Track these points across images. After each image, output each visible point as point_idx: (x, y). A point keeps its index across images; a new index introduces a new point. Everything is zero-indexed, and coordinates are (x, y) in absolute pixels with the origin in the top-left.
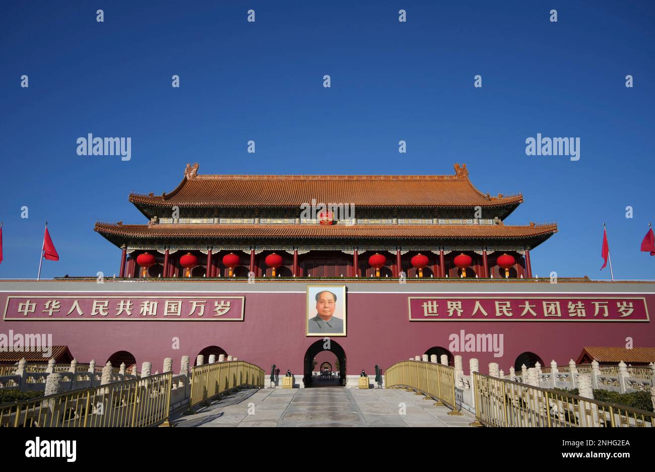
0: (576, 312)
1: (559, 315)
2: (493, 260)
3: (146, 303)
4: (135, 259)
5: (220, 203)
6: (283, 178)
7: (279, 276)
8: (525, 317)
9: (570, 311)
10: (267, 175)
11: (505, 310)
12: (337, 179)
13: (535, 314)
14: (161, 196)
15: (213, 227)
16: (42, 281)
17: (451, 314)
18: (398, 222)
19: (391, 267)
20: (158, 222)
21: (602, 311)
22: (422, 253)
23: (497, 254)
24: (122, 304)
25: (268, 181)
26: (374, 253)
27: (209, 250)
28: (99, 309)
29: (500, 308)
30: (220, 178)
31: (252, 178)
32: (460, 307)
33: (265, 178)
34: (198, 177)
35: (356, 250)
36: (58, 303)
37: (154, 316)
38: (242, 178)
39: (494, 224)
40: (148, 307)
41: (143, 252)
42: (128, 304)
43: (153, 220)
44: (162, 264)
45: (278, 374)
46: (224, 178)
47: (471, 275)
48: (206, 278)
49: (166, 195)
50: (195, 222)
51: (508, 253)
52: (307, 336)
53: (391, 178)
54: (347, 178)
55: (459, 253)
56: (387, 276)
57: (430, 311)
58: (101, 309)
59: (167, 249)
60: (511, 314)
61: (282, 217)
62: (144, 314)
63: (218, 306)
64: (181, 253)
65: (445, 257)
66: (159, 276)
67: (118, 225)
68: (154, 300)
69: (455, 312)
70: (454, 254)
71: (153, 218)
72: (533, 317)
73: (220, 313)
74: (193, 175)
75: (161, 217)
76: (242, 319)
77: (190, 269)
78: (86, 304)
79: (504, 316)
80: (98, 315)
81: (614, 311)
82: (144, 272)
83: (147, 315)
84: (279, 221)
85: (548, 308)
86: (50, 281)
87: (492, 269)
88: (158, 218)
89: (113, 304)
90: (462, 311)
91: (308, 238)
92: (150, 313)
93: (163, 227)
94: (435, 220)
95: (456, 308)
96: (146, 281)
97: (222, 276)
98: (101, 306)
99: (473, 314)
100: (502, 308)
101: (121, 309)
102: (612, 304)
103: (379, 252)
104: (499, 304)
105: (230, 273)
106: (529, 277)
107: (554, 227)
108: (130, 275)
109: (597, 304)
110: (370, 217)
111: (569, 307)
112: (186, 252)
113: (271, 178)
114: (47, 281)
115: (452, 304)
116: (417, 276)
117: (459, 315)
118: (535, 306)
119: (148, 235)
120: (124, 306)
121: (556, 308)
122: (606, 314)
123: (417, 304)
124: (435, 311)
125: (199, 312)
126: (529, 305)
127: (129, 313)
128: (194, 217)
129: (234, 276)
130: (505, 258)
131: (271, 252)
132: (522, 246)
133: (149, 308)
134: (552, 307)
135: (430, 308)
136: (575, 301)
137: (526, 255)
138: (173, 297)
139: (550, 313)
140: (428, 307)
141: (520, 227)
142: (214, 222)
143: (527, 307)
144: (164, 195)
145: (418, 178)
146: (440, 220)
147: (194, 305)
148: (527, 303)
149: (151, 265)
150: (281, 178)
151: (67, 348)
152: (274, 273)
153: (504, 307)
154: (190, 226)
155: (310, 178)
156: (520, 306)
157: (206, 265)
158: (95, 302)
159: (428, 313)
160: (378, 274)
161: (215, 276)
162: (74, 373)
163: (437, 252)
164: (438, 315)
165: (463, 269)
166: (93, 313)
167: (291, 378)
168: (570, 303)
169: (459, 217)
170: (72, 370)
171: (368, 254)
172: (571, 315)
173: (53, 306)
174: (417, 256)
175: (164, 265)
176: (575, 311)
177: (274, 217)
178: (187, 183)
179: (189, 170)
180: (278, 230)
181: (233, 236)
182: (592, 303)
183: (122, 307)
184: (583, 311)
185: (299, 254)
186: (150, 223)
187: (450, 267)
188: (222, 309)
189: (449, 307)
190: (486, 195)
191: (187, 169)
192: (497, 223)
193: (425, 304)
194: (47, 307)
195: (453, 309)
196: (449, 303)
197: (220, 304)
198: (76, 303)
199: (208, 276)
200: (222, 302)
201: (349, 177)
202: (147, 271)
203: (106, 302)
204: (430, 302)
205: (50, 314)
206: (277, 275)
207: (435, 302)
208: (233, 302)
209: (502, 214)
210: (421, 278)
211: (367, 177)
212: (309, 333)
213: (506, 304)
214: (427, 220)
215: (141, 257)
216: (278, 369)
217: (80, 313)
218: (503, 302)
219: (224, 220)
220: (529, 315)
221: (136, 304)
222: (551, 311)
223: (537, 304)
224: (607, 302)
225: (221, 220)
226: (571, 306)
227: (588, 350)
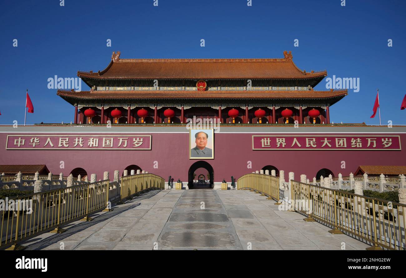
0: (356, 145)
1: (345, 146)
2: (306, 112)
3: (91, 139)
4: (83, 112)
5: (135, 77)
6: (174, 61)
7: (173, 122)
8: (324, 147)
9: (352, 144)
10: (164, 59)
11: (312, 143)
12: (209, 61)
13: (330, 146)
14: (98, 72)
15: (131, 92)
16: (27, 126)
17: (278, 146)
18: (246, 89)
19: (242, 117)
20: (96, 89)
21: (372, 144)
22: (261, 108)
23: (309, 109)
24: (77, 140)
25: (165, 63)
26: (231, 108)
27: (129, 106)
28: (63, 143)
29: (309, 142)
30: (134, 61)
31: (154, 61)
32: (284, 142)
33: (163, 61)
34: (120, 61)
35: (220, 107)
36: (38, 139)
37: (97, 147)
38: (148, 61)
39: (308, 90)
40: (93, 141)
41: (88, 108)
42: (81, 140)
43: (93, 88)
44: (100, 116)
45: (172, 181)
46: (137, 61)
47: (291, 122)
48: (127, 124)
49: (100, 72)
50: (119, 89)
51: (315, 108)
52: (190, 159)
53: (243, 61)
54: (214, 61)
55: (285, 108)
56: (239, 123)
57: (266, 144)
58: (64, 143)
59: (102, 106)
60: (315, 146)
61: (174, 86)
62: (91, 146)
63: (136, 141)
64: (111, 109)
65: (276, 111)
66: (99, 123)
67: (71, 91)
68: (96, 137)
69: (281, 144)
70: (282, 109)
71: (93, 86)
72: (329, 148)
73: (137, 145)
74: (117, 59)
75: (98, 86)
76: (150, 149)
77: (117, 119)
78: (55, 140)
79: (311, 147)
80: (63, 146)
81: (380, 144)
82: (89, 121)
83: (92, 147)
84: (172, 88)
85: (338, 142)
86: (32, 126)
87: (305, 118)
88: (96, 87)
89: (71, 140)
90: (285, 144)
91: (190, 99)
92: (94, 146)
93: (99, 92)
94: (270, 87)
95: (282, 142)
96: (91, 126)
97: (137, 123)
98: (64, 141)
99: (292, 146)
100: (310, 142)
101: (77, 143)
102: (379, 140)
103: (234, 108)
104: (309, 140)
105: (142, 121)
106: (328, 123)
107: (346, 91)
108: (80, 122)
109: (369, 140)
110: (229, 86)
111: (352, 141)
112: (115, 108)
113: (166, 61)
114: (30, 126)
115: (279, 140)
116: (258, 123)
117: (283, 146)
118: (330, 141)
119: (91, 98)
120: (78, 141)
121: (343, 142)
122: (375, 146)
123: (258, 140)
124: (269, 144)
125: (124, 144)
126: (327, 140)
127: (81, 145)
128: (118, 86)
129: (145, 123)
130: (314, 111)
131: (167, 108)
132: (324, 104)
133: (93, 143)
134: (341, 142)
135: (265, 142)
136: (356, 138)
137: (327, 110)
138: (108, 136)
139: (340, 145)
140: (264, 142)
141: (324, 92)
142: (131, 89)
143: (326, 141)
144: (99, 72)
145: (260, 61)
146: (273, 88)
147: (121, 141)
148: (326, 139)
149: (93, 116)
150: (173, 61)
151: (45, 166)
152: (169, 121)
153: (311, 141)
154: (117, 92)
155: (191, 61)
156: (321, 141)
157: (127, 116)
158: (60, 139)
159: (264, 145)
160: (234, 121)
161: (133, 123)
162: (50, 180)
163: (271, 108)
164: (270, 146)
165: (287, 118)
166: (60, 145)
167: (181, 183)
168: (353, 139)
169: (285, 86)
170: (49, 178)
171: (228, 109)
172: (352, 146)
173: (35, 141)
174: (259, 110)
175: (102, 116)
176: (355, 144)
177: (169, 86)
178: (114, 64)
179: (115, 56)
180: (171, 94)
181: (143, 98)
183: (77, 141)
184: (361, 144)
185: (184, 109)
186: (92, 90)
187: (279, 117)
188: (137, 143)
189: (277, 142)
190: (303, 72)
191: (113, 56)
192: (310, 89)
193: (263, 139)
194: (32, 142)
195: (280, 143)
196: (277, 139)
197: (137, 140)
198: (49, 139)
200: (138, 139)
201: (216, 60)
202: (91, 120)
203: (67, 139)
204: (265, 139)
205: (34, 146)
206: (171, 122)
207: (269, 139)
208: (144, 139)
209: (313, 84)
210: (261, 124)
211: (227, 60)
212: (191, 157)
213: (313, 140)
214: (265, 88)
215: (87, 111)
216: (173, 179)
217: (52, 145)
218: (311, 138)
219: (138, 88)
220: (326, 146)
221: (85, 140)
222: (341, 144)
223: (332, 140)
224: (376, 139)
225: (136, 88)
226: (353, 141)
227: (362, 167)
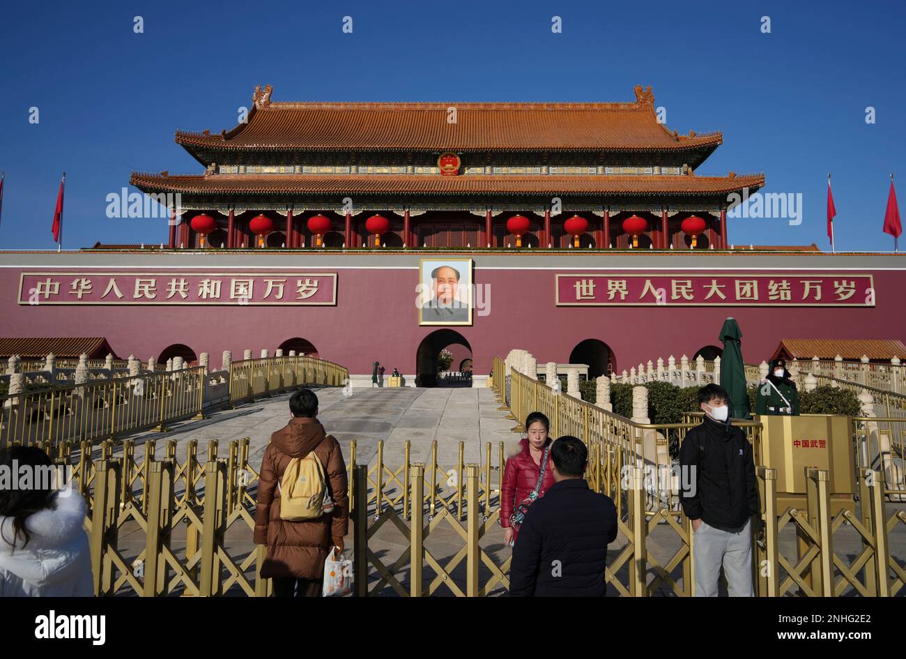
0: (779, 294)
1: (756, 297)
2: (676, 224)
3: (206, 282)
4: (189, 223)
5: (302, 146)
6: (392, 107)
7: (384, 246)
8: (710, 300)
9: (770, 293)
10: (370, 102)
11: (684, 291)
12: (469, 108)
13: (723, 297)
14: (220, 134)
15: (294, 178)
16: (64, 252)
17: (612, 297)
18: (548, 172)
19: (538, 234)
20: (217, 171)
21: (813, 292)
22: (580, 214)
23: (682, 216)
24: (174, 283)
25: (371, 111)
26: (514, 214)
27: (289, 210)
28: (143, 290)
29: (677, 288)
30: (303, 107)
31: (348, 106)
32: (624, 288)
33: (367, 107)
34: (272, 106)
35: (489, 211)
36: (89, 281)
37: (218, 300)
38: (334, 107)
39: (682, 174)
40: (209, 287)
41: (199, 213)
42: (182, 283)
43: (211, 168)
44: (226, 230)
45: (382, 374)
46: (309, 107)
47: (644, 244)
48: (285, 248)
49: (226, 132)
50: (268, 171)
51: (697, 214)
52: (421, 326)
53: (545, 107)
54: (482, 107)
55: (631, 214)
56: (529, 246)
57: (585, 293)
58: (146, 290)
59: (231, 210)
60: (691, 297)
61: (389, 164)
62: (204, 297)
63: (302, 287)
64: (249, 215)
65: (612, 220)
66: (222, 245)
67: (162, 176)
68: (216, 278)
69: (617, 294)
70: (624, 216)
71: (211, 165)
72: (722, 301)
73: (304, 296)
74: (265, 102)
75: (221, 164)
76: (334, 303)
77: (263, 237)
78: (126, 283)
79: (682, 299)
80: (143, 298)
81: (829, 293)
82: (202, 241)
83: (208, 298)
84: (385, 170)
85: (741, 289)
86: (76, 252)
87: (674, 236)
88: (217, 166)
89: (162, 284)
90: (627, 293)
91: (423, 194)
92: (212, 296)
93: (224, 178)
94: (600, 168)
95: (620, 289)
96: (204, 253)
97: (308, 245)
98: (146, 286)
99: (642, 296)
100: (680, 288)
101: (173, 290)
102: (828, 283)
103: (520, 213)
104: (677, 284)
105: (319, 242)
106: (722, 246)
107: (761, 179)
108: (182, 244)
109: (807, 283)
110: (511, 165)
111: (770, 287)
112: (258, 213)
113: (375, 106)
114: (72, 252)
115: (613, 283)
116: (570, 246)
117: (623, 297)
118: (724, 286)
119: (206, 190)
120: (177, 287)
121: (752, 289)
122: (818, 297)
123: (568, 284)
124: (591, 293)
125: (277, 293)
126: (717, 285)
127: (184, 296)
128: (267, 164)
129: (324, 246)
130: (693, 222)
131: (374, 213)
132: (716, 204)
133: (208, 289)
134: (747, 288)
135: (584, 289)
136: (778, 280)
137: (721, 218)
138: (242, 275)
139: (744, 296)
140: (581, 288)
141: (715, 179)
142: (294, 171)
143: (714, 287)
144: (224, 133)
145: (583, 107)
146: (607, 168)
147: (270, 285)
148: (714, 282)
149: (211, 231)
150: (390, 106)
151: (105, 341)
152: (377, 242)
153: (683, 287)
154: (262, 177)
155: (431, 107)
156: (704, 286)
157: (286, 230)
158: (138, 281)
159: (582, 296)
160: (519, 243)
161: (299, 245)
163: (601, 214)
164: (594, 298)
165: (635, 236)
166: (137, 295)
167: (399, 378)
168: (772, 282)
169: (633, 165)
171: (506, 216)
172: (771, 298)
173: (83, 286)
174: (573, 219)
175: (229, 230)
176: (777, 292)
177: (378, 164)
178: (257, 114)
179: (260, 95)
180: (383, 184)
181: (320, 191)
182: (802, 282)
183: (173, 287)
184: (789, 293)
185: (411, 215)
186: (207, 173)
187: (617, 235)
188: (306, 290)
189: (610, 288)
190: (673, 134)
191: (257, 94)
192: (686, 173)
193: (578, 283)
194: (75, 287)
195: (614, 291)
196: (610, 282)
197: (305, 283)
198: (112, 282)
199: (288, 246)
200: (308, 281)
201: (485, 105)
202: (206, 238)
203: (153, 281)
204: (584, 281)
205: (80, 296)
206: (381, 244)
207: (591, 282)
208: (322, 281)
209: (693, 160)
210: (577, 249)
211: (510, 105)
212: (424, 320)
213: (686, 284)
214: (589, 169)
215: (197, 220)
216: (383, 368)
217: (119, 295)
218: (681, 281)
219: (309, 168)
220: (715, 298)
221: (193, 283)
222: (746, 293)
223: (727, 283)
224: (821, 281)
225: (304, 168)
226: (773, 287)
227: (786, 344)
